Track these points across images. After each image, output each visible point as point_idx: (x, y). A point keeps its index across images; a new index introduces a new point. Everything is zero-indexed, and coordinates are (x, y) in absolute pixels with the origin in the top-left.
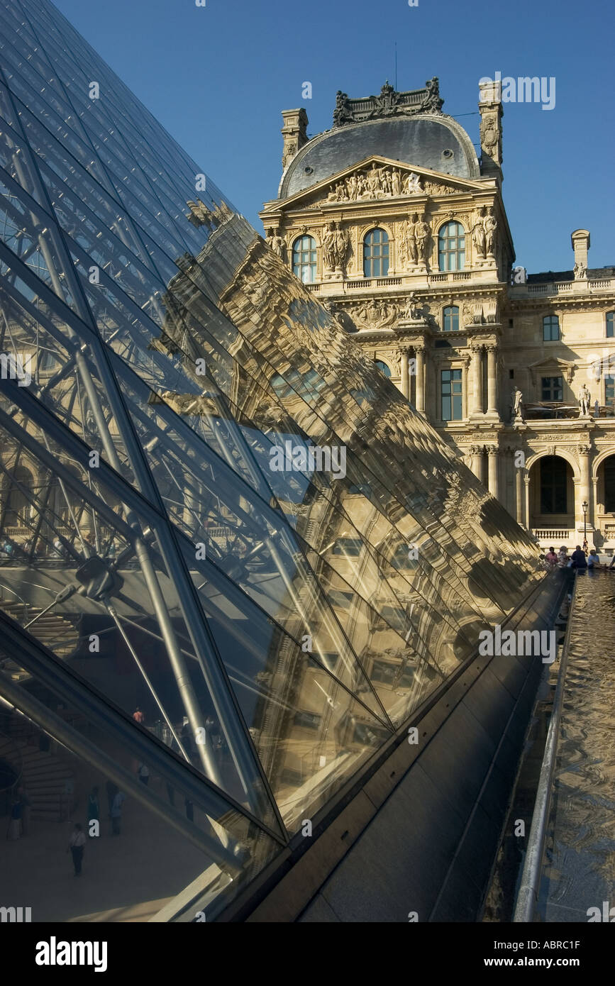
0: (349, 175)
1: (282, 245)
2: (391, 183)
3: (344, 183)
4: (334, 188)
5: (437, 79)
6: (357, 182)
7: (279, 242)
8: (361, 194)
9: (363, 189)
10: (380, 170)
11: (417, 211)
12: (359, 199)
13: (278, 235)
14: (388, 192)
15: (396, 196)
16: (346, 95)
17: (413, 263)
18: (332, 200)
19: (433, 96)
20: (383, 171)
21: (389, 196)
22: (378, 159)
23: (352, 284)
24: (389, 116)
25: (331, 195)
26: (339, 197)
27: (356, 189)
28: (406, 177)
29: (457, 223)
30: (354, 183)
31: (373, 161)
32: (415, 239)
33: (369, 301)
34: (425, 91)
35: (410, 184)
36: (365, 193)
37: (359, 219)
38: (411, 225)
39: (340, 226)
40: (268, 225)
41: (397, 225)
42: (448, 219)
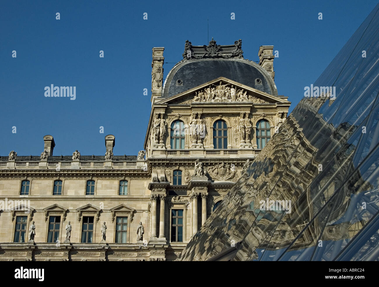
0: (207, 87)
1: (166, 124)
2: (230, 94)
3: (204, 91)
4: (198, 94)
5: (241, 41)
6: (211, 91)
7: (164, 122)
8: (214, 98)
9: (215, 96)
10: (224, 86)
11: (246, 112)
12: (213, 101)
13: (163, 118)
14: (229, 99)
15: (233, 102)
16: (190, 43)
17: (243, 142)
18: (197, 100)
19: (239, 49)
20: (226, 86)
21: (230, 101)
22: (224, 79)
23: (208, 152)
24: (213, 57)
25: (196, 98)
26: (201, 99)
27: (211, 95)
28: (239, 91)
29: (266, 121)
30: (209, 92)
31: (221, 81)
32: (245, 128)
33: (220, 163)
34: (234, 46)
35: (241, 96)
36: (216, 98)
37: (212, 113)
38: (242, 120)
39: (201, 116)
40: (157, 112)
41: (233, 119)
42: (262, 118)
